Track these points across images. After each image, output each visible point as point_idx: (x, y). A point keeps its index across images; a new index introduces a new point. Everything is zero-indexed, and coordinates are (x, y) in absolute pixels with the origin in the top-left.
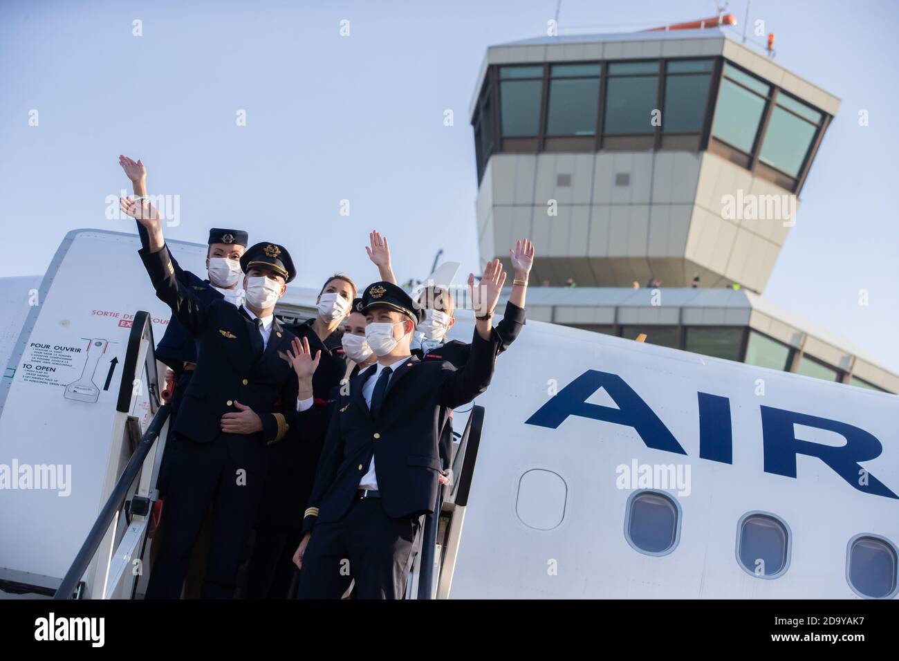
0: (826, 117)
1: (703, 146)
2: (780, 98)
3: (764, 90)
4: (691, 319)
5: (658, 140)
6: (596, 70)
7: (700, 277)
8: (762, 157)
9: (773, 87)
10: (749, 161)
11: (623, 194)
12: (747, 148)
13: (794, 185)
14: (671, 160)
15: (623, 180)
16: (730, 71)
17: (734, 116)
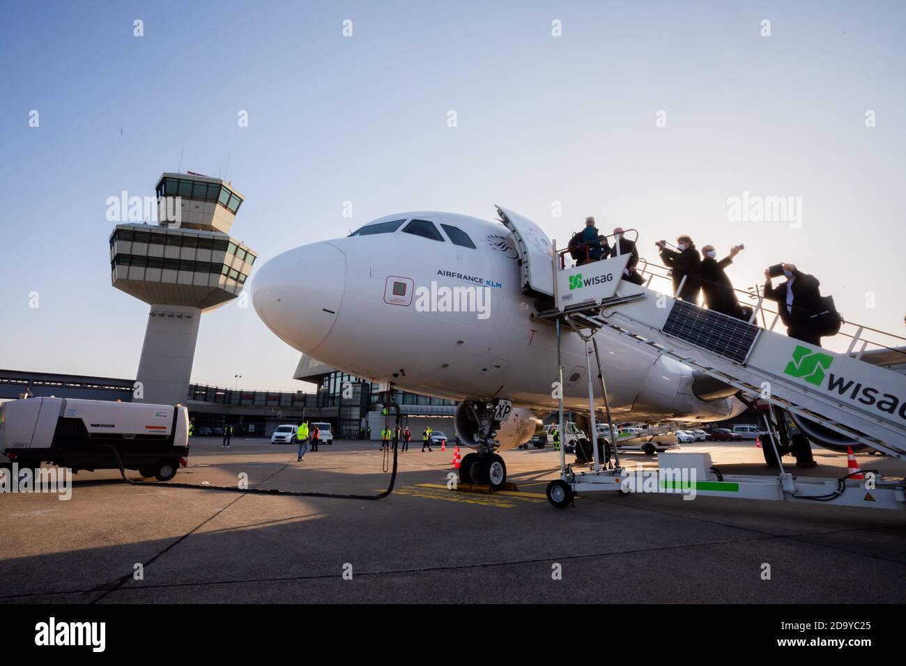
0: (242, 200)
1: (217, 203)
2: (233, 195)
3: (230, 193)
4: (215, 238)
5: (206, 200)
6: (191, 182)
8: (229, 206)
9: (232, 192)
10: (226, 207)
11: (197, 210)
12: (226, 204)
13: (235, 213)
14: (208, 204)
15: (197, 207)
16: (223, 187)
17: (223, 197)
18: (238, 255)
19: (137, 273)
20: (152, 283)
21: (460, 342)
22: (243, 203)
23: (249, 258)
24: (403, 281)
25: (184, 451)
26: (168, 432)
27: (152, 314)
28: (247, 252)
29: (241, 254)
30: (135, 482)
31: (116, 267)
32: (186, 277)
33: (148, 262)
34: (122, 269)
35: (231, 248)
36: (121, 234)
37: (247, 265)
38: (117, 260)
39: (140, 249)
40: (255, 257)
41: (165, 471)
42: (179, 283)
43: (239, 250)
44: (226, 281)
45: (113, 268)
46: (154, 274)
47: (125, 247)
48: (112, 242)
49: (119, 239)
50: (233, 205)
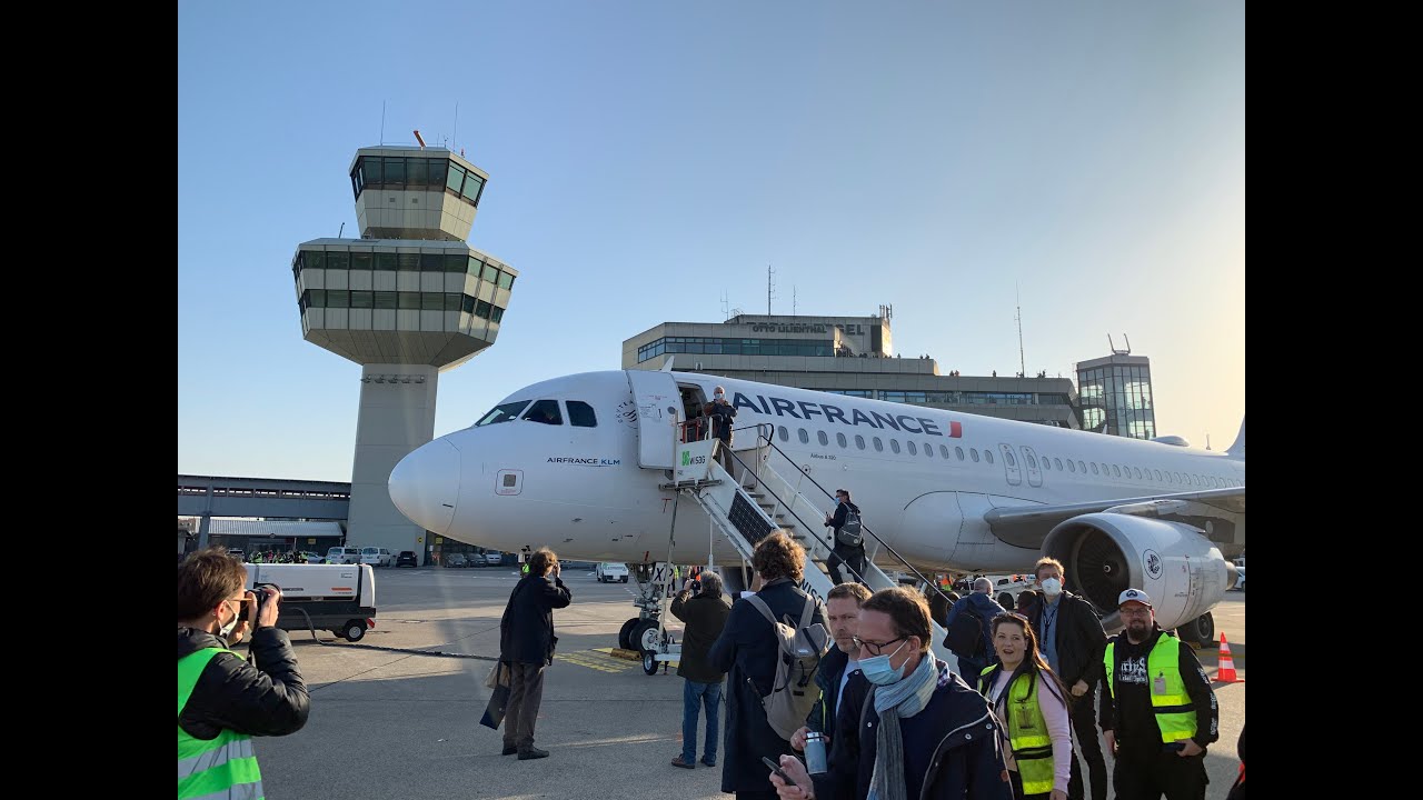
0: (484, 180)
1: (444, 190)
2: (469, 174)
3: (463, 170)
4: (448, 252)
5: (427, 187)
6: (402, 160)
7: (449, 237)
8: (464, 194)
9: (466, 170)
10: (459, 196)
12: (459, 191)
13: (475, 204)
14: (432, 194)
16: (451, 163)
17: (454, 180)
18: (485, 275)
19: (337, 317)
20: (360, 332)
21: (577, 520)
22: (487, 184)
23: (505, 279)
24: (513, 473)
25: (372, 611)
26: (354, 594)
27: (365, 381)
28: (499, 270)
29: (490, 273)
30: (326, 642)
31: (307, 311)
32: (407, 320)
33: (350, 299)
34: (315, 312)
35: (473, 266)
36: (307, 259)
37: (501, 292)
38: (306, 300)
39: (337, 279)
40: (514, 277)
41: (354, 632)
42: (400, 328)
43: (487, 268)
44: (470, 322)
45: (302, 312)
46: (361, 318)
47: (315, 278)
48: (296, 269)
49: (305, 267)
50: (470, 192)
